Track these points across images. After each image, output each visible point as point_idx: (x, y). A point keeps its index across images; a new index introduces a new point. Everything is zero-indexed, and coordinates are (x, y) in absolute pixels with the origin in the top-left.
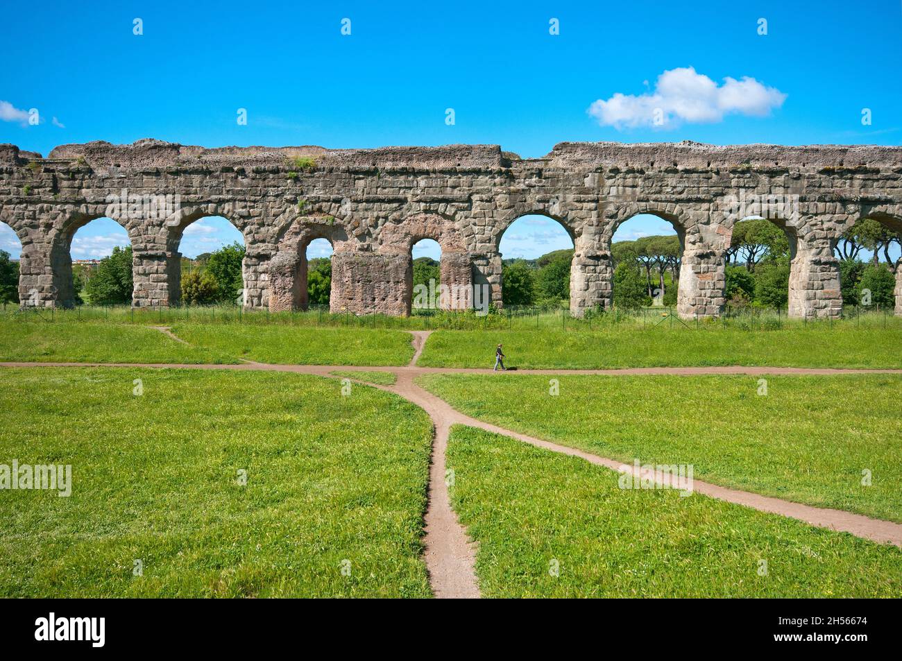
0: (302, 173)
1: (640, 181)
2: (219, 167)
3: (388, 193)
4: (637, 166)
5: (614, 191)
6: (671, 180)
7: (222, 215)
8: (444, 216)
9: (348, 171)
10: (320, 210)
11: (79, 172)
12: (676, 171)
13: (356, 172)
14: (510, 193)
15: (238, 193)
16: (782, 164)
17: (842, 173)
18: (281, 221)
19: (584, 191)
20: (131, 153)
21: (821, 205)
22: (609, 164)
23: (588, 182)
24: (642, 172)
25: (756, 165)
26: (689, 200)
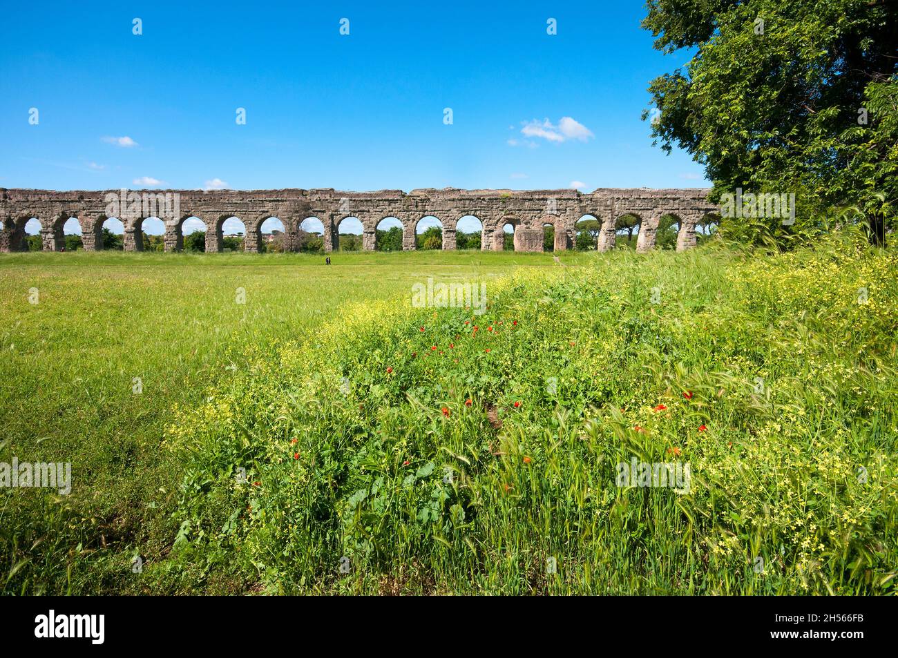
0: (506, 200)
1: (627, 202)
2: (476, 197)
3: (536, 207)
4: (626, 197)
5: (617, 206)
6: (638, 202)
7: (476, 216)
8: (556, 215)
9: (523, 199)
10: (512, 213)
11: (425, 200)
12: (640, 199)
13: (526, 199)
14: (580, 207)
15: (482, 207)
16: (678, 196)
17: (699, 199)
18: (498, 217)
19: (608, 206)
20: (444, 193)
21: (691, 211)
22: (616, 196)
23: (608, 203)
24: (628, 199)
25: (669, 196)
26: (644, 209)
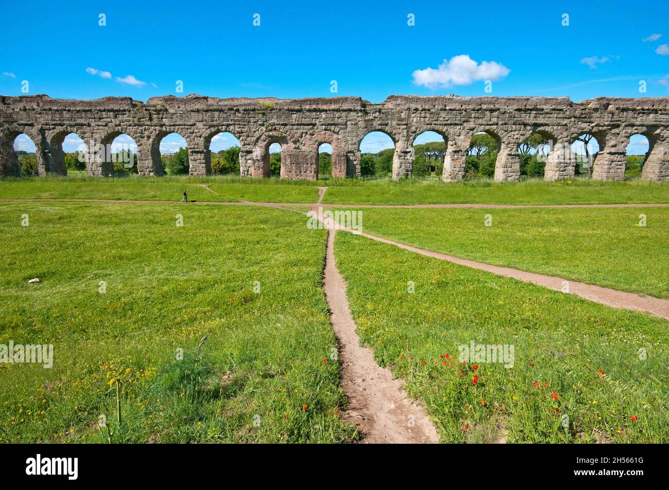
0: (266, 111)
1: (428, 115)
2: (227, 108)
3: (307, 121)
4: (427, 107)
5: (415, 120)
6: (443, 114)
7: (229, 132)
8: (334, 132)
9: (288, 110)
10: (275, 129)
11: (161, 110)
12: (445, 110)
13: (292, 110)
14: (365, 121)
15: (236, 121)
16: (497, 106)
17: (526, 111)
18: (257, 134)
19: (402, 120)
20: (185, 101)
21: (514, 126)
22: (413, 106)
23: (403, 115)
24: (429, 110)
25: (484, 107)
26: (451, 124)
